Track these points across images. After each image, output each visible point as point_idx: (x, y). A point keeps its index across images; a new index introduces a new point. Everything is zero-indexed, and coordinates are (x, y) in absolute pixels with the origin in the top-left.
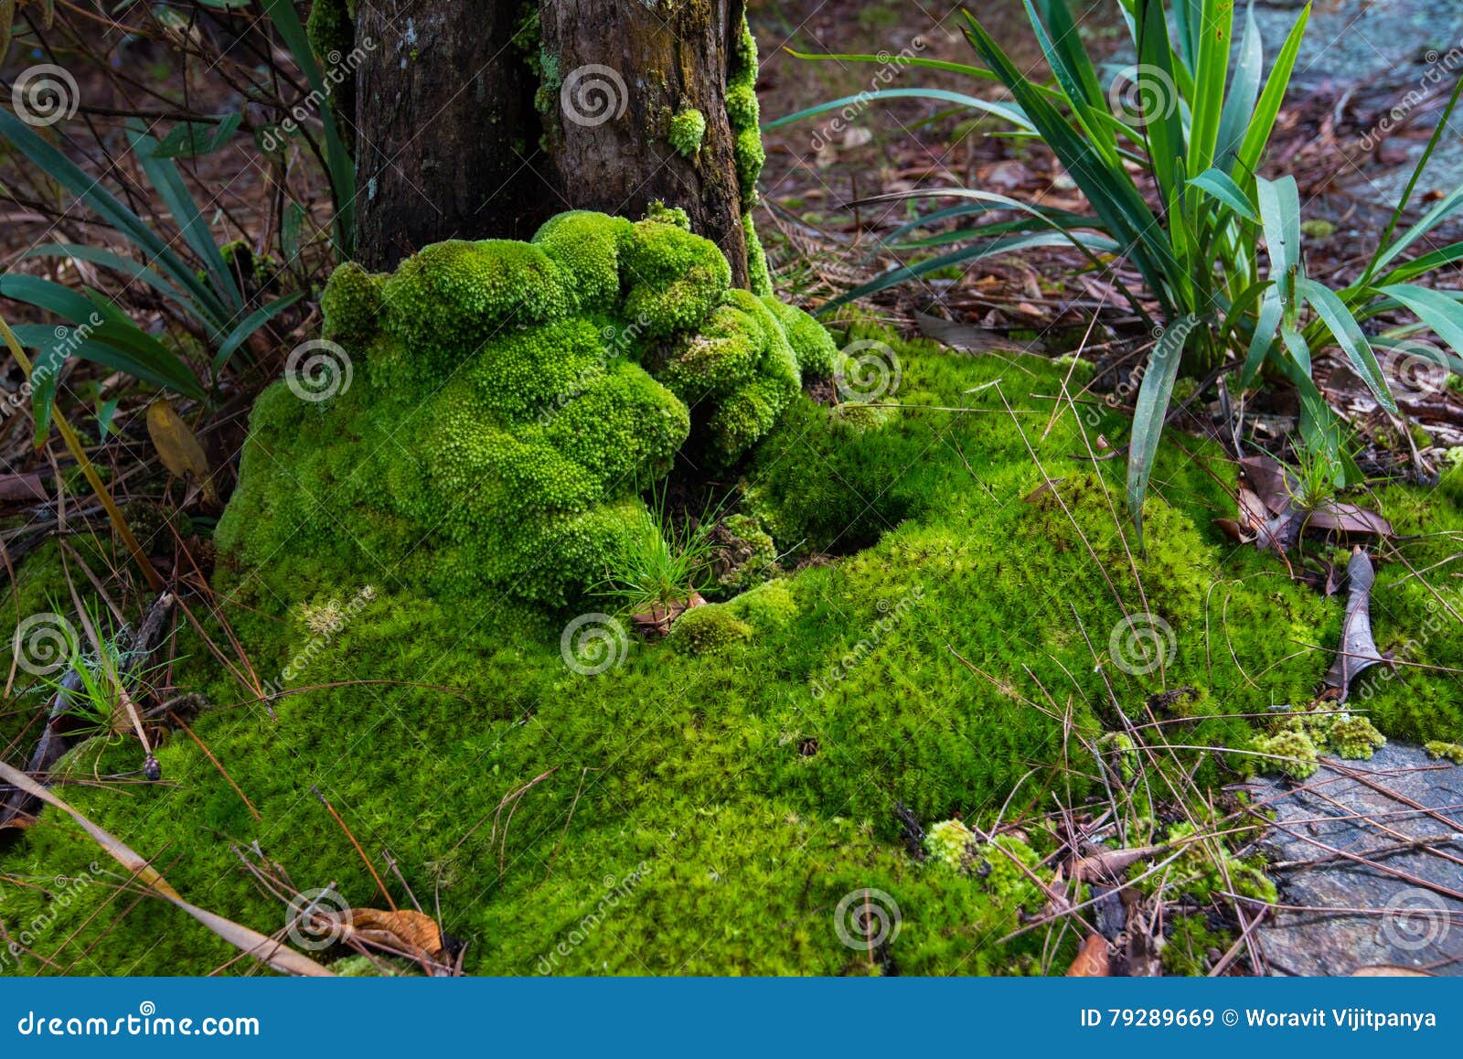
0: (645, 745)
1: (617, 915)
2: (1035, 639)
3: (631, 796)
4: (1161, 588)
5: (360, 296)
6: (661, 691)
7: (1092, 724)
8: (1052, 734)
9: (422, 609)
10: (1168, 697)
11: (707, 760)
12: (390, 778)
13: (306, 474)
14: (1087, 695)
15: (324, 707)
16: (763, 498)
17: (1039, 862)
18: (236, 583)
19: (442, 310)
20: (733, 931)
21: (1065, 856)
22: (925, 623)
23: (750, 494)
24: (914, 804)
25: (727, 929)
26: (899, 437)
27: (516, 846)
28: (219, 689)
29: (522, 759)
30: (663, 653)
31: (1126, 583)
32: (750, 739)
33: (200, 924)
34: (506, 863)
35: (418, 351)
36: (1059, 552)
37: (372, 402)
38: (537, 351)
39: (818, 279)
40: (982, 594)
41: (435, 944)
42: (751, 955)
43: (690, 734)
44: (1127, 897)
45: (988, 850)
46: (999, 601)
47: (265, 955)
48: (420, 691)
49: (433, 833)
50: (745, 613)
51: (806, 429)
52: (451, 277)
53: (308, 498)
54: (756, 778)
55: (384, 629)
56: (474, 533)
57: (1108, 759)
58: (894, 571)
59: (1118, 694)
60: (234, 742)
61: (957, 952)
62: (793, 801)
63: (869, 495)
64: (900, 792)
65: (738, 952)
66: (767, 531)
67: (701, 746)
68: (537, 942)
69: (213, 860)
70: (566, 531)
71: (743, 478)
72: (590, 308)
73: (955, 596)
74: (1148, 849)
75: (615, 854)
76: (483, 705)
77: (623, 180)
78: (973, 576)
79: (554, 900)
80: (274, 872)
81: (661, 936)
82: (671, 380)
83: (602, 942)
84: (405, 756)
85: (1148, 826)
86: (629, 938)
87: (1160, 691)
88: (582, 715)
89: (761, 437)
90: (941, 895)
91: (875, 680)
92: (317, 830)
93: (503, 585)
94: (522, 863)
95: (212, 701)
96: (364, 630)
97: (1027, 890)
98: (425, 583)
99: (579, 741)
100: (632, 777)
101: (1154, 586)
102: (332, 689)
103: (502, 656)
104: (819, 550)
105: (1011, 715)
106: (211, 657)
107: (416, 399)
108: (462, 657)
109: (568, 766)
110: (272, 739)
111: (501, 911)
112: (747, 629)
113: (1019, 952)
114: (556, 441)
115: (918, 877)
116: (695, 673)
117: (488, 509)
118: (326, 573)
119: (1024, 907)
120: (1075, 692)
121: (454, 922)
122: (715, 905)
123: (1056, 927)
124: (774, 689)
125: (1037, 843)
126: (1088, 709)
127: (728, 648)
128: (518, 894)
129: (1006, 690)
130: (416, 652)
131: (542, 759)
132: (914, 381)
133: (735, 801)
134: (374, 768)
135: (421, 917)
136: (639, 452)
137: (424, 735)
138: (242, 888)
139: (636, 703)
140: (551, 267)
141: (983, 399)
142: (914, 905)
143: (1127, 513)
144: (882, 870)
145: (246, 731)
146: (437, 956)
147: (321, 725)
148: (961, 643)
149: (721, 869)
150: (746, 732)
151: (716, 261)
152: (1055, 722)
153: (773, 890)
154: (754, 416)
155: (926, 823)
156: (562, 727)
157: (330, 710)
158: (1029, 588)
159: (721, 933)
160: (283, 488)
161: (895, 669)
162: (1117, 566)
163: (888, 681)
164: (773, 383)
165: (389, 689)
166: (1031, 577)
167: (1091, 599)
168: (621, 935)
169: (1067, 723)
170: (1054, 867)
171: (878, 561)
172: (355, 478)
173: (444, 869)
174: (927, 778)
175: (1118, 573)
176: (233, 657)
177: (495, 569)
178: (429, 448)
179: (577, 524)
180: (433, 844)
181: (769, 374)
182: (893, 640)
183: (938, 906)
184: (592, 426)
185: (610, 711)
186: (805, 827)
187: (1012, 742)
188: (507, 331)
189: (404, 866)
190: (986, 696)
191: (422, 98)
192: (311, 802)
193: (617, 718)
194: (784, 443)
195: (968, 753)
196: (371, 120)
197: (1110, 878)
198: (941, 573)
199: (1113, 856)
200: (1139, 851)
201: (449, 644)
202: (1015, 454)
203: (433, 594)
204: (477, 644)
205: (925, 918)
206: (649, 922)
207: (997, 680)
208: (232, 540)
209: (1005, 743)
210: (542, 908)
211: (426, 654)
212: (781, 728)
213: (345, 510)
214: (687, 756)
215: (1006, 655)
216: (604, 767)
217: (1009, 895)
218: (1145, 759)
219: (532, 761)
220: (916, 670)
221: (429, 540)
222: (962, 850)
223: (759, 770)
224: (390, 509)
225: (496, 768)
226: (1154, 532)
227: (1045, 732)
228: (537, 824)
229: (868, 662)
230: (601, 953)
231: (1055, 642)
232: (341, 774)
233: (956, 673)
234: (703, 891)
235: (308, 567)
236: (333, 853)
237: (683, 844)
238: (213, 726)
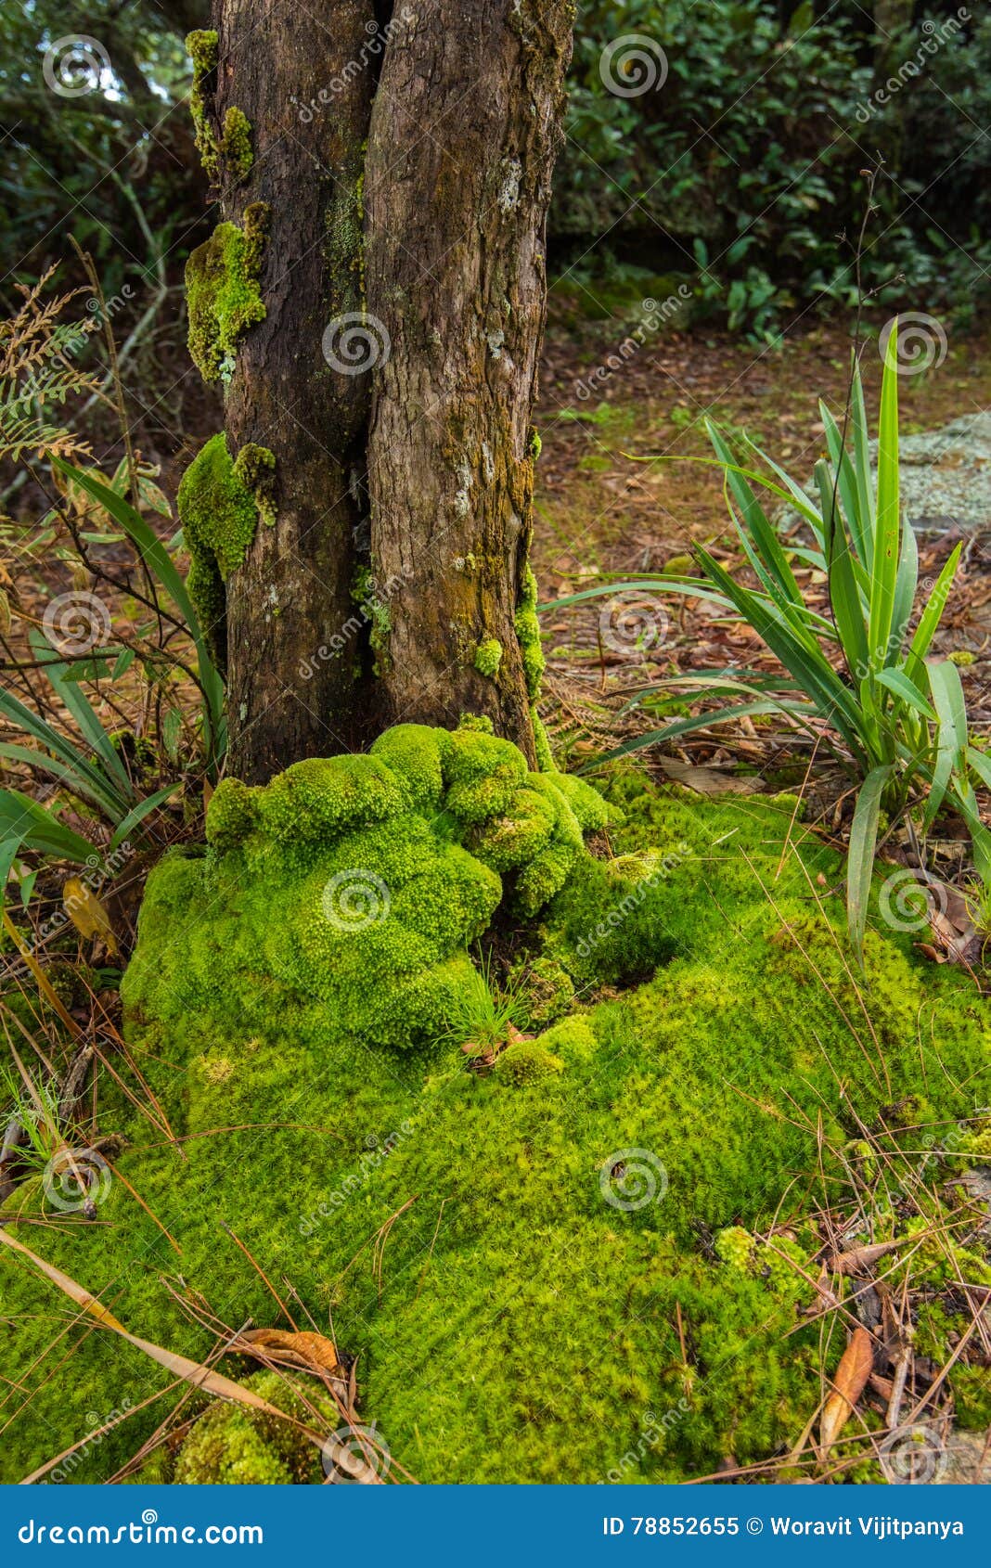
0: (488, 1175)
1: (479, 1331)
2: (788, 1063)
3: (480, 1221)
4: (882, 1014)
5: (240, 806)
6: (494, 1123)
7: (838, 1133)
8: (808, 1145)
9: (298, 1057)
10: (896, 1108)
11: (537, 1187)
12: (282, 1209)
13: (198, 943)
14: (832, 1107)
15: (225, 1148)
16: (560, 942)
17: (808, 1260)
18: (143, 1035)
19: (306, 817)
20: (573, 1343)
21: (827, 1253)
22: (701, 1055)
23: (550, 939)
24: (704, 1214)
25: (569, 1341)
26: (664, 886)
27: (390, 1267)
28: (133, 1127)
29: (389, 1186)
30: (494, 1087)
31: (854, 1011)
32: (572, 1166)
33: (139, 1350)
34: (383, 1283)
35: (287, 846)
36: (800, 985)
37: (249, 884)
38: (382, 844)
39: (579, 726)
40: (743, 1026)
41: (332, 1361)
42: (590, 1364)
43: (523, 1163)
44: (880, 1289)
45: (766, 1250)
46: (756, 1031)
47: (197, 1380)
48: (302, 1131)
49: (321, 1258)
50: (556, 1049)
51: (590, 884)
52: (313, 793)
53: (200, 965)
54: (578, 1199)
55: (268, 1078)
56: (337, 992)
57: (854, 1165)
58: (671, 1007)
59: (855, 1104)
60: (152, 1180)
61: (752, 1350)
62: (610, 1219)
63: (643, 940)
64: (692, 1205)
65: (579, 1362)
66: (566, 971)
67: (533, 1174)
68: (415, 1357)
69: (145, 1289)
70: (410, 987)
71: (542, 926)
72: (420, 805)
73: (722, 1029)
74: (892, 1244)
75: (471, 1274)
76: (353, 1140)
77: (441, 698)
78: (734, 1011)
79: (425, 1318)
80: (196, 1300)
81: (516, 1350)
82: (486, 856)
83: (469, 1357)
84: (294, 1189)
85: (889, 1221)
86: (491, 1353)
87: (888, 1103)
88: (434, 1148)
89: (557, 894)
90: (735, 1298)
91: (666, 1108)
92: (228, 1259)
93: (361, 1034)
94: (397, 1283)
95: (129, 1138)
96: (251, 1079)
97: (801, 1285)
98: (297, 1032)
99: (434, 1173)
100: (480, 1203)
101: (876, 1012)
102: (230, 1133)
103: (363, 1096)
104: (608, 984)
105: (776, 1131)
106: (126, 1100)
107: (286, 884)
108: (333, 1099)
109: (426, 1194)
110: (184, 1177)
111: (382, 1328)
112: (559, 1064)
113: (800, 1343)
114: (400, 916)
115: (715, 1281)
116: (519, 1106)
117: (347, 973)
118: (219, 1028)
119: (799, 1302)
120: (822, 1106)
121: (345, 1339)
122: (557, 1321)
123: (827, 1318)
124: (586, 1119)
125: (803, 1241)
126: (833, 1119)
127: (546, 1081)
128: (395, 1311)
129: (769, 1109)
130: (296, 1097)
131: (404, 1188)
132: (670, 833)
133: (564, 1220)
134: (269, 1201)
135: (319, 1337)
136: (464, 919)
137: (307, 1170)
138: (172, 1316)
139: (475, 1136)
140: (390, 776)
141: (725, 847)
142: (715, 1308)
143: (850, 950)
144: (686, 1278)
145: (161, 1168)
146: (335, 1371)
147: (223, 1163)
148: (730, 1070)
149: (558, 1285)
150: (568, 1159)
151: (516, 760)
152: (810, 1136)
153: (602, 1303)
154: (550, 877)
155: (714, 1229)
156: (418, 1158)
157: (230, 1150)
158: (780, 1020)
159: (563, 1345)
160: (179, 954)
161: (680, 1098)
162: (848, 997)
163: (676, 1107)
164: (563, 848)
165: (277, 1129)
166: (780, 1009)
167: (829, 1026)
168: (483, 1350)
169: (819, 1135)
170: (820, 1263)
171: (657, 997)
172: (239, 948)
173: (333, 1290)
174: (714, 1191)
175: (847, 1003)
176: (145, 1099)
177: (355, 1022)
178: (298, 924)
179: (419, 982)
180: (323, 1268)
181: (560, 842)
182: (677, 1070)
183: (733, 1307)
184: (427, 901)
185: (456, 1144)
186: (622, 1244)
187: (778, 1154)
188: (358, 829)
189: (301, 1288)
190: (755, 1115)
191: (283, 644)
192: (220, 1234)
193: (462, 1150)
194: (574, 896)
195: (744, 1167)
196: (241, 659)
197: (864, 1270)
198: (710, 1008)
199: (866, 1251)
200: (884, 1245)
201: (323, 1088)
202: (756, 896)
203: (304, 1042)
204: (343, 1084)
205: (724, 1320)
206: (505, 1337)
207: (761, 1100)
208: (138, 996)
209: (772, 1156)
210: (416, 1324)
211: (304, 1098)
212: (595, 1155)
213: (230, 973)
214: (522, 1182)
215: (767, 1078)
216: (457, 1195)
217: (787, 1291)
218: (882, 1161)
219: (396, 1190)
220: (697, 1097)
221: (297, 998)
222: (746, 1254)
223: (581, 1193)
224: (267, 973)
225: (369, 1198)
226: (872, 965)
227: (802, 1144)
228: (404, 1249)
229: (659, 1089)
230: (469, 1367)
231: (802, 1063)
232: (243, 1206)
233: (729, 1097)
234: (546, 1308)
235: (204, 1023)
236: (241, 1280)
237: (526, 1263)
238: (133, 1164)
